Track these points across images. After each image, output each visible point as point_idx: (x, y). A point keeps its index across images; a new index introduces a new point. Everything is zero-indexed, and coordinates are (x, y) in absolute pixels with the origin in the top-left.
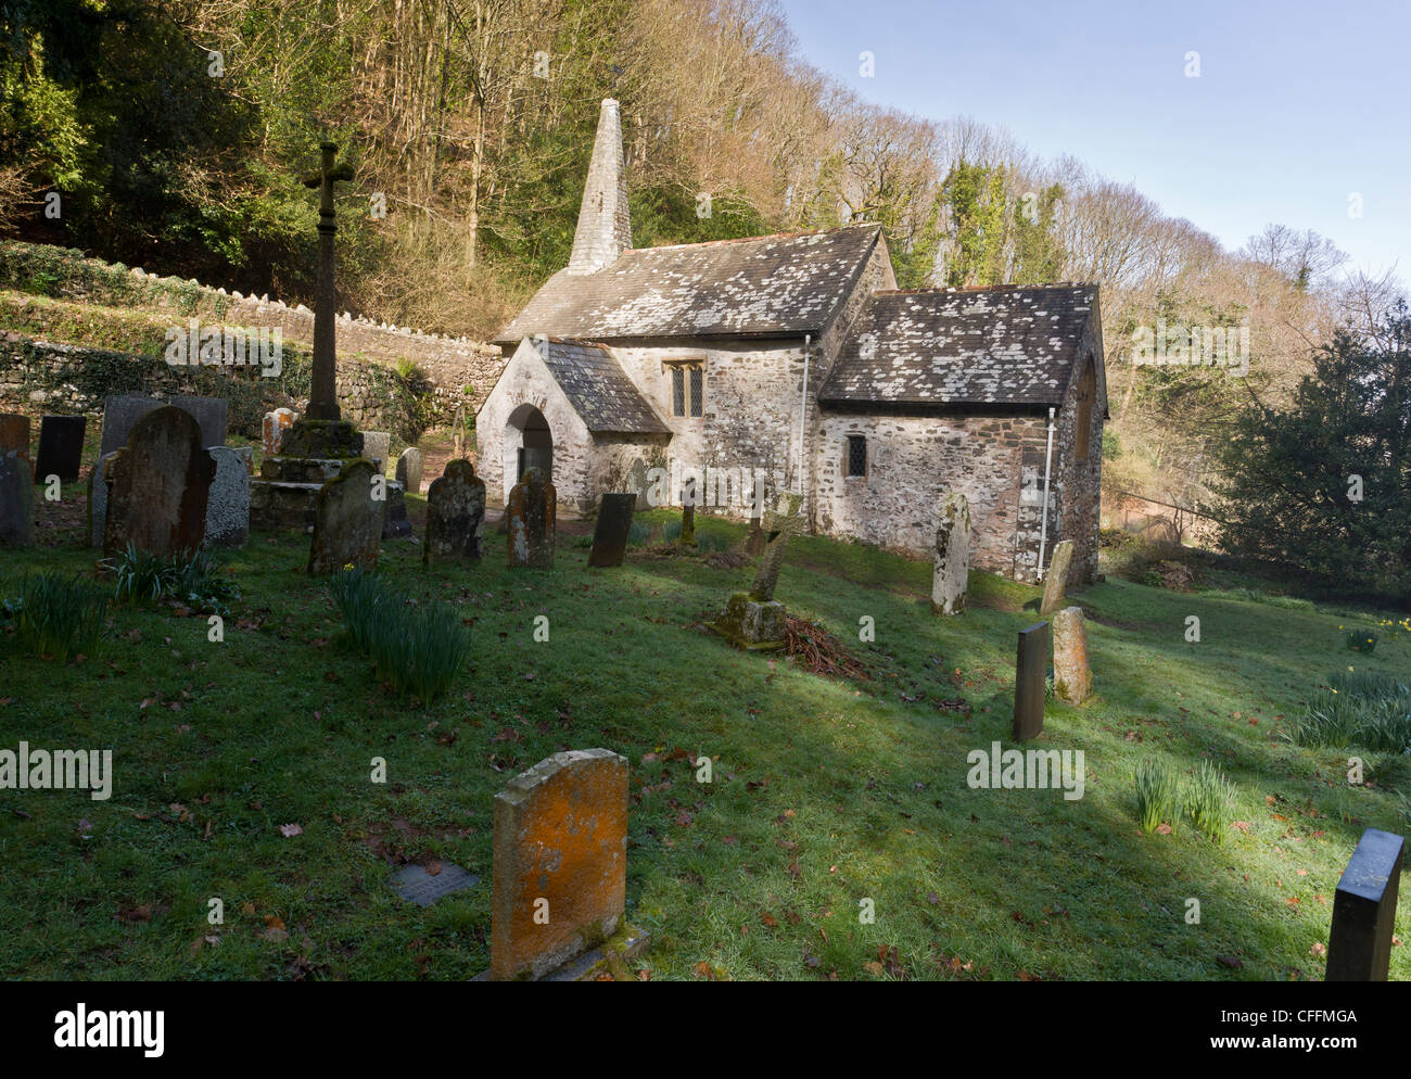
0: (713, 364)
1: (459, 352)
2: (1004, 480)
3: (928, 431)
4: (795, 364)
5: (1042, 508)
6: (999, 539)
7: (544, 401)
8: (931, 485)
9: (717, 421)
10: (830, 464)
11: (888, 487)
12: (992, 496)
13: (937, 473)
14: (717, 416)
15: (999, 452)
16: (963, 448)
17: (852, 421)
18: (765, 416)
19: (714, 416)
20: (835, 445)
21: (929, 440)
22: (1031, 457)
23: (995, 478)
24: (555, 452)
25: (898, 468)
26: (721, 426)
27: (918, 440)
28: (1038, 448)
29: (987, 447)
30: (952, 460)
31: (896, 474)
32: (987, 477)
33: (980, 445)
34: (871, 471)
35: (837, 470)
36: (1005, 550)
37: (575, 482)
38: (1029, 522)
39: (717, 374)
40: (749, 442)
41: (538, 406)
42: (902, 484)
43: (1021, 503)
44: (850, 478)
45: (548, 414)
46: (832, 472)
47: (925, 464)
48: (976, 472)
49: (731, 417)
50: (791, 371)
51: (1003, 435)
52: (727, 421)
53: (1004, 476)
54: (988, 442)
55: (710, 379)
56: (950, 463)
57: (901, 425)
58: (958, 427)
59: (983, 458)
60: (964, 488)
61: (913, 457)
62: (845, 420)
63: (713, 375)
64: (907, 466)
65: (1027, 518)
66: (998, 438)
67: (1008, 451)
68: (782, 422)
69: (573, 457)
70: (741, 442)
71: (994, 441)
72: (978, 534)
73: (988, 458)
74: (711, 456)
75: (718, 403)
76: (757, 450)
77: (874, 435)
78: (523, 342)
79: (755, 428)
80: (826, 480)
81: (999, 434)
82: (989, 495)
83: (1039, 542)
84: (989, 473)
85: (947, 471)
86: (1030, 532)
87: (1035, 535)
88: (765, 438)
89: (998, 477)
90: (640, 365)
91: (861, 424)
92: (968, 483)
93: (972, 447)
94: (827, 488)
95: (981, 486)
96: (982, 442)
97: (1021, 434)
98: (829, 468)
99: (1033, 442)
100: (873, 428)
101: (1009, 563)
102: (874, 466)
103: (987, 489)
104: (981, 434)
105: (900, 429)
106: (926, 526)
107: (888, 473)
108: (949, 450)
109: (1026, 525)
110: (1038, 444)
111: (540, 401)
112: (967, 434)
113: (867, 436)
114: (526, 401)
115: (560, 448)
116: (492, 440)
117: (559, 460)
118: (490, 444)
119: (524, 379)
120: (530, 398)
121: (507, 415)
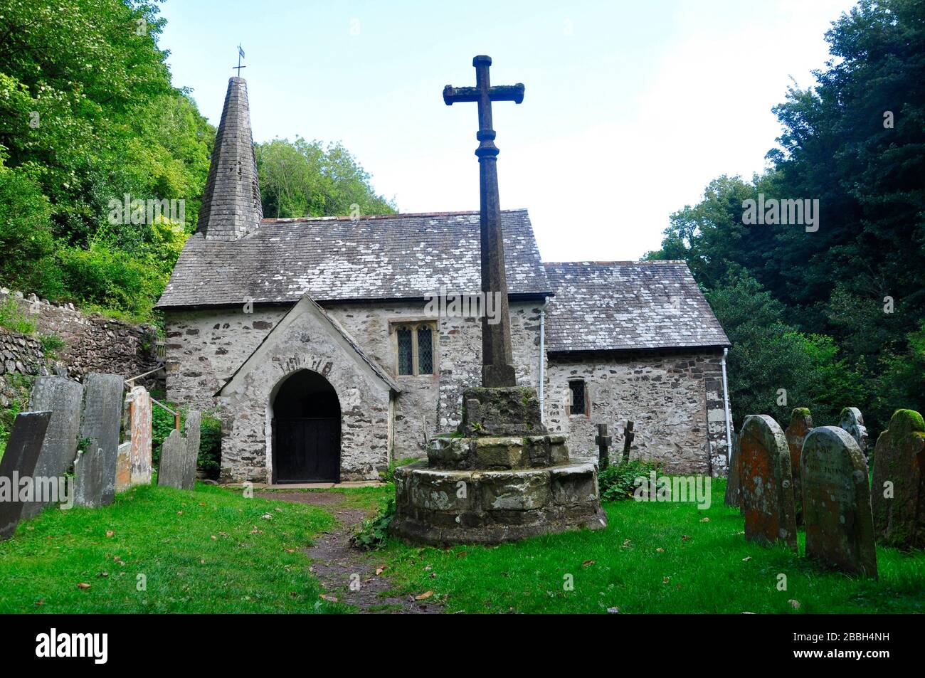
0: (444, 324)
1: (76, 320)
2: (695, 404)
3: (636, 372)
4: (528, 321)
5: (725, 422)
6: (696, 450)
7: (329, 365)
8: (642, 415)
9: (454, 377)
11: (609, 420)
12: (688, 417)
13: (646, 404)
14: (454, 371)
15: (690, 383)
16: (664, 383)
17: (572, 368)
19: (450, 372)
20: (558, 390)
21: (638, 379)
22: (712, 385)
23: (689, 404)
24: (345, 418)
25: (615, 404)
26: (459, 381)
27: (629, 379)
28: (715, 378)
29: (681, 381)
30: (657, 393)
31: (614, 409)
32: (683, 403)
33: (675, 379)
34: (592, 408)
35: (562, 411)
36: (701, 457)
37: (373, 448)
38: (717, 433)
39: (450, 333)
41: (320, 370)
42: (620, 416)
43: (710, 420)
44: (573, 416)
45: (334, 378)
46: (558, 413)
47: (636, 398)
48: (675, 401)
49: (469, 372)
50: (526, 328)
51: (690, 370)
52: (465, 375)
53: (695, 402)
54: (681, 376)
55: (441, 338)
56: (655, 396)
57: (613, 369)
58: (658, 367)
59: (679, 389)
60: (667, 414)
61: (627, 394)
62: (565, 368)
63: (445, 334)
64: (621, 401)
65: (715, 431)
66: (687, 373)
67: (696, 382)
68: (523, 373)
69: (370, 422)
71: (685, 375)
72: (681, 448)
73: (682, 389)
74: (452, 410)
75: (452, 360)
77: (593, 379)
78: (299, 304)
80: (552, 421)
81: (687, 370)
82: (685, 417)
83: (727, 447)
84: (684, 400)
85: (653, 403)
86: (718, 440)
87: (723, 442)
89: (690, 403)
90: (363, 327)
91: (581, 371)
92: (670, 410)
93: (670, 382)
94: (555, 428)
95: (679, 411)
96: (676, 377)
97: (702, 369)
98: (555, 410)
99: (712, 374)
100: (591, 372)
101: (705, 466)
102: (594, 404)
103: (684, 413)
104: (675, 372)
105: (612, 372)
106: (641, 448)
107: (607, 409)
108: (654, 386)
109: (715, 436)
110: (714, 375)
111: (322, 366)
112: (665, 372)
113: (586, 380)
114: (302, 366)
115: (351, 414)
116: (248, 412)
117: (351, 426)
118: (244, 417)
119: (299, 343)
120: (307, 363)
121: (272, 383)
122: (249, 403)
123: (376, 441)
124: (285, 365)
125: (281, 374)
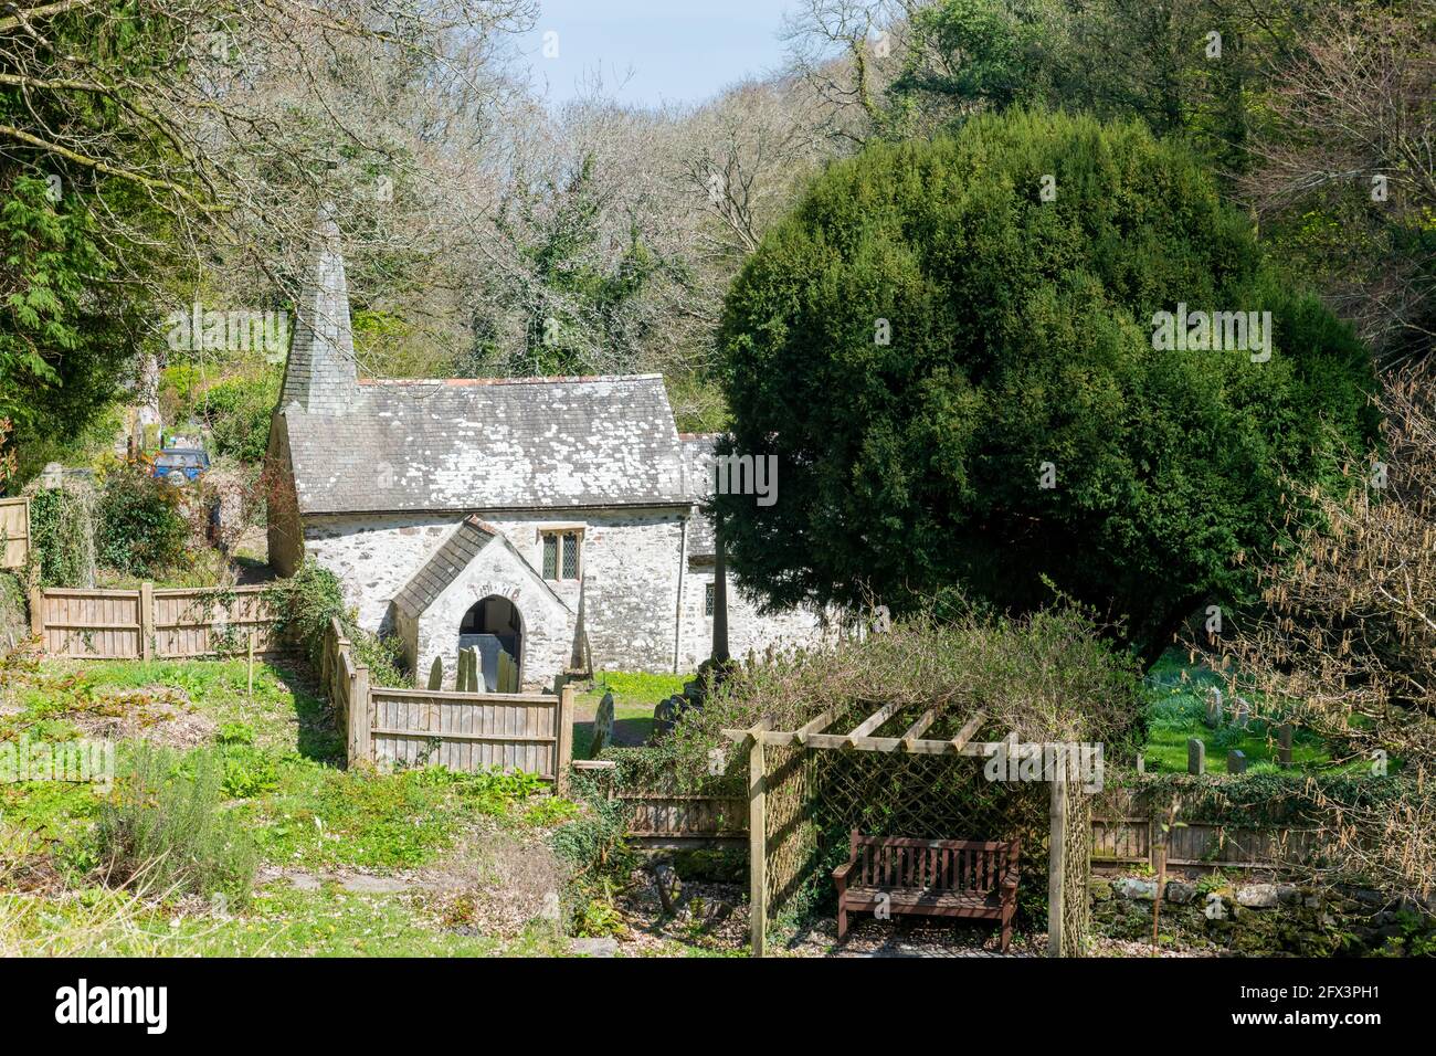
0: (591, 530)
4: (672, 528)
7: (517, 591)
9: (599, 582)
10: (692, 609)
14: (599, 577)
18: (647, 575)
19: (593, 578)
20: (695, 592)
24: (530, 637)
26: (603, 587)
35: (698, 613)
39: (595, 540)
40: (634, 599)
41: (509, 597)
44: (707, 618)
45: (520, 604)
46: (694, 615)
49: (612, 578)
52: (609, 581)
55: (587, 544)
63: (592, 541)
70: (626, 600)
75: (598, 566)
76: (642, 605)
79: (639, 586)
80: (689, 623)
88: (648, 594)
90: (512, 534)
94: (690, 630)
98: (692, 613)
111: (511, 592)
114: (494, 592)
115: (535, 634)
116: (443, 632)
117: (534, 644)
118: (439, 636)
119: (493, 573)
120: (498, 590)
121: (467, 607)
122: (445, 625)
123: (554, 657)
124: (478, 592)
125: (475, 599)
